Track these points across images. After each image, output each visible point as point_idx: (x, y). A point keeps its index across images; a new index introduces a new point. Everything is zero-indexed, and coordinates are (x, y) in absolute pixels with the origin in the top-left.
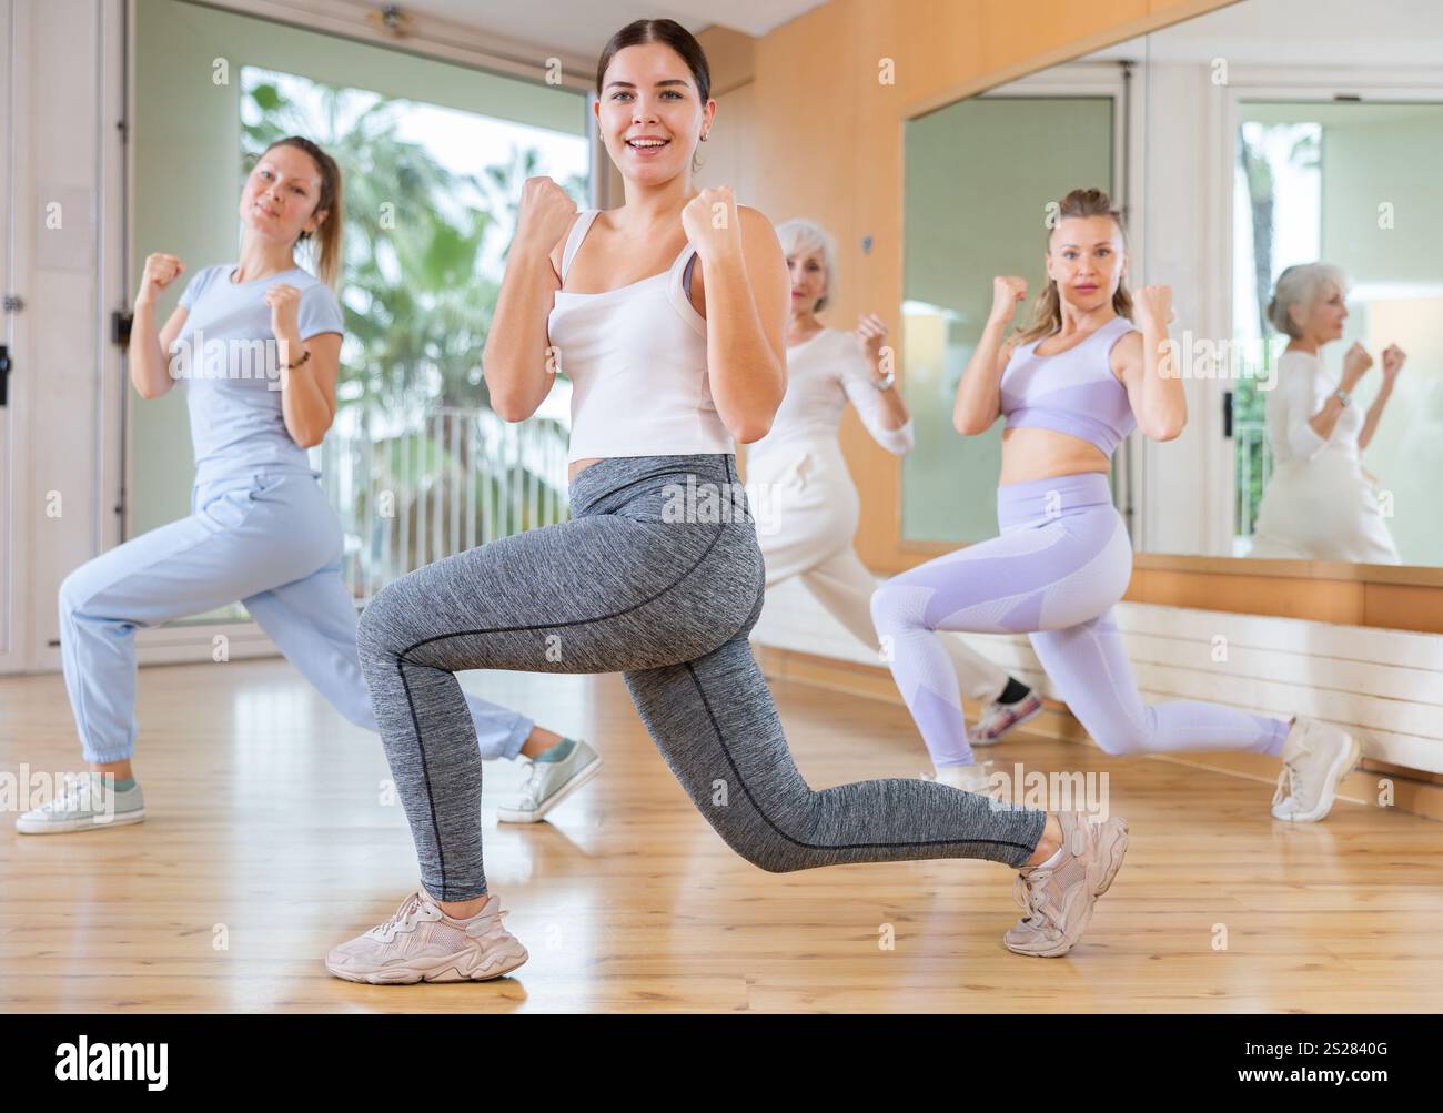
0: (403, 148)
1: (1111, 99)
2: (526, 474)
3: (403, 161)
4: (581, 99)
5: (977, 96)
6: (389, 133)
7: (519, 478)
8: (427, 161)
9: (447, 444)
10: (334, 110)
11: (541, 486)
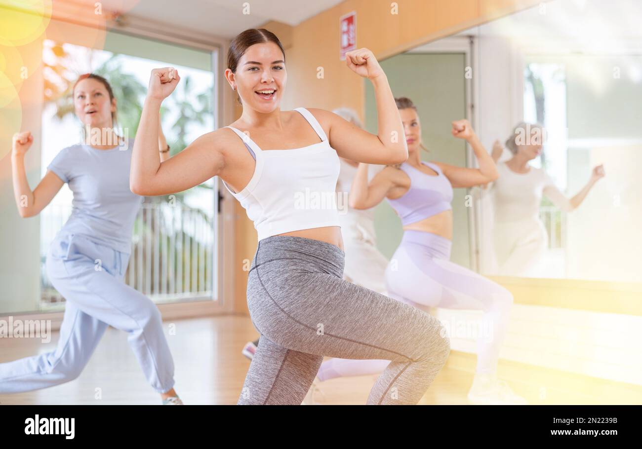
0: (124, 77)
1: (464, 54)
2: (184, 234)
3: (124, 83)
4: (209, 55)
5: (404, 53)
6: (118, 69)
7: (180, 237)
8: (137, 83)
9: (145, 221)
10: (91, 59)
11: (191, 240)
